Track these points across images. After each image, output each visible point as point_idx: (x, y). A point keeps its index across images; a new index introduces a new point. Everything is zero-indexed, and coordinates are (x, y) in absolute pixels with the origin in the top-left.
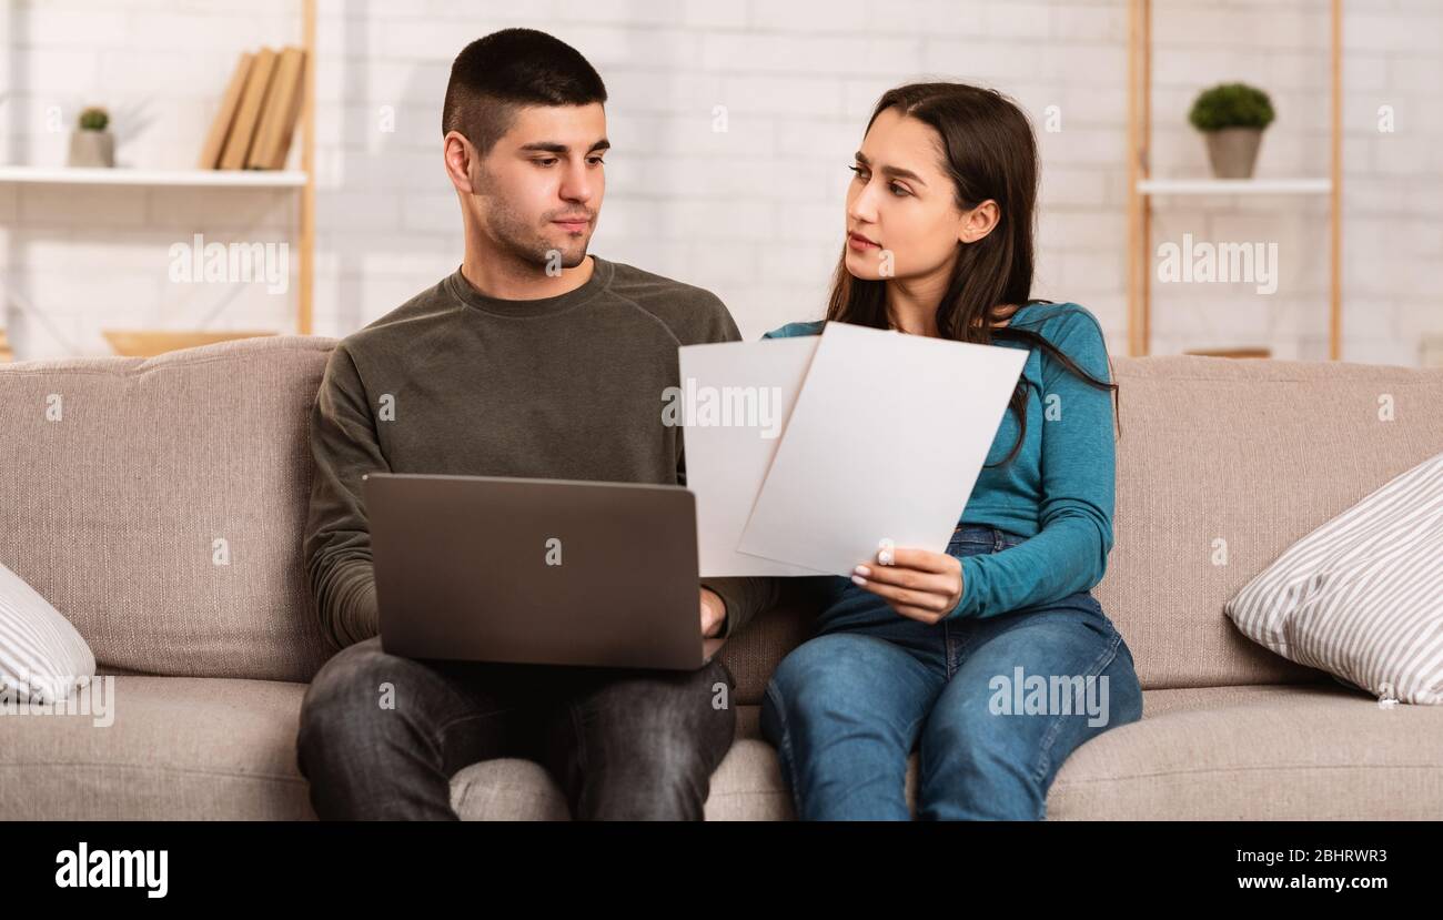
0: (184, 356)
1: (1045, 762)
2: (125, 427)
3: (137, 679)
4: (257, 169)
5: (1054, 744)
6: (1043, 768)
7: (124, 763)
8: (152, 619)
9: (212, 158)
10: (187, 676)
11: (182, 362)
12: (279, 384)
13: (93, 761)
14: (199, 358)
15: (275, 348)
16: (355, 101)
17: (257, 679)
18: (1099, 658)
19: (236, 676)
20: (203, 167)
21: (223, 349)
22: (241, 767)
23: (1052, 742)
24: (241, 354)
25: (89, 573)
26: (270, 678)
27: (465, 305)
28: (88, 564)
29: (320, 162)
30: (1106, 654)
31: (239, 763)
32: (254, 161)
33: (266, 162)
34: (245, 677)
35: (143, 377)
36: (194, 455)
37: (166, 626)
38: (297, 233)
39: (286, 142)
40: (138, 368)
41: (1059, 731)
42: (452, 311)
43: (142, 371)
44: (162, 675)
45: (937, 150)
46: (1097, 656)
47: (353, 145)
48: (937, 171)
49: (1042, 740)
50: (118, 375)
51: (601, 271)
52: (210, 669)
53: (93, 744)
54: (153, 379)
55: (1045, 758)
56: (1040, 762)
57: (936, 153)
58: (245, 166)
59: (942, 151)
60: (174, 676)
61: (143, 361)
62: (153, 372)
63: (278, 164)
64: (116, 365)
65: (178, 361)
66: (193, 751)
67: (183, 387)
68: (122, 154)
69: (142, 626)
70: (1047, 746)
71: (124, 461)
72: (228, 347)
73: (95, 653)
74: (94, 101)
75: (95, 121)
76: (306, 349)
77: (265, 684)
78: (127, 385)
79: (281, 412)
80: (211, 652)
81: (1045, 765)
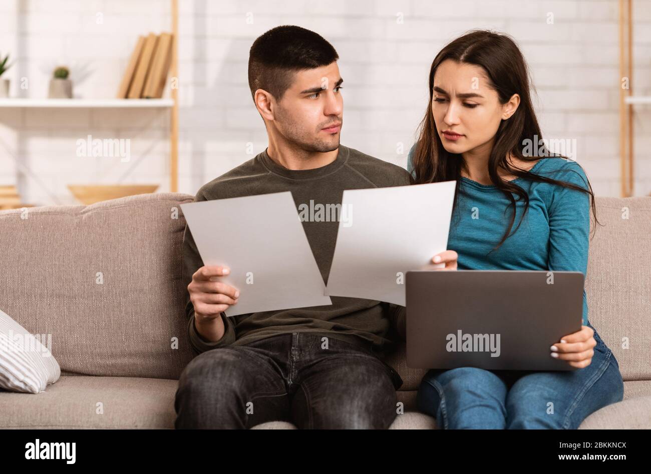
0: (106, 204)
1: (568, 422)
2: (75, 243)
3: (82, 378)
4: (148, 98)
5: (573, 414)
6: (566, 425)
7: (74, 425)
8: (90, 346)
9: (124, 92)
10: (109, 376)
11: (105, 208)
12: (156, 219)
13: (58, 424)
14: (114, 205)
15: (154, 200)
16: (200, 60)
17: (145, 377)
18: (600, 367)
19: (135, 376)
20: (119, 97)
21: (127, 200)
22: (135, 424)
23: (572, 412)
24: (136, 203)
25: (57, 322)
26: (152, 377)
27: (270, 172)
28: (56, 317)
29: (181, 95)
30: (604, 364)
31: (135, 423)
32: (146, 93)
33: (152, 94)
34: (140, 376)
35: (85, 216)
36: (111, 259)
37: (98, 350)
38: (169, 131)
39: (163, 83)
40: (82, 211)
41: (576, 407)
42: (263, 174)
43: (84, 213)
44: (96, 376)
45: (484, 77)
46: (599, 365)
47: (199, 84)
48: (487, 88)
49: (566, 411)
50: (72, 215)
51: (342, 153)
52: (120, 373)
53: (58, 415)
54: (90, 217)
55: (568, 420)
56: (565, 422)
57: (483, 79)
58: (141, 96)
59: (487, 77)
60: (102, 376)
61: (85, 207)
62: (90, 213)
63: (159, 95)
64: (70, 209)
65: (103, 207)
66: (111, 417)
67: (106, 222)
68: (76, 90)
69: (85, 350)
70: (569, 414)
71: (75, 262)
72: (130, 199)
73: (60, 364)
74: (62, 63)
75: (62, 74)
76: (171, 200)
77: (150, 380)
78: (76, 221)
79: (158, 235)
80: (121, 364)
81: (567, 423)
